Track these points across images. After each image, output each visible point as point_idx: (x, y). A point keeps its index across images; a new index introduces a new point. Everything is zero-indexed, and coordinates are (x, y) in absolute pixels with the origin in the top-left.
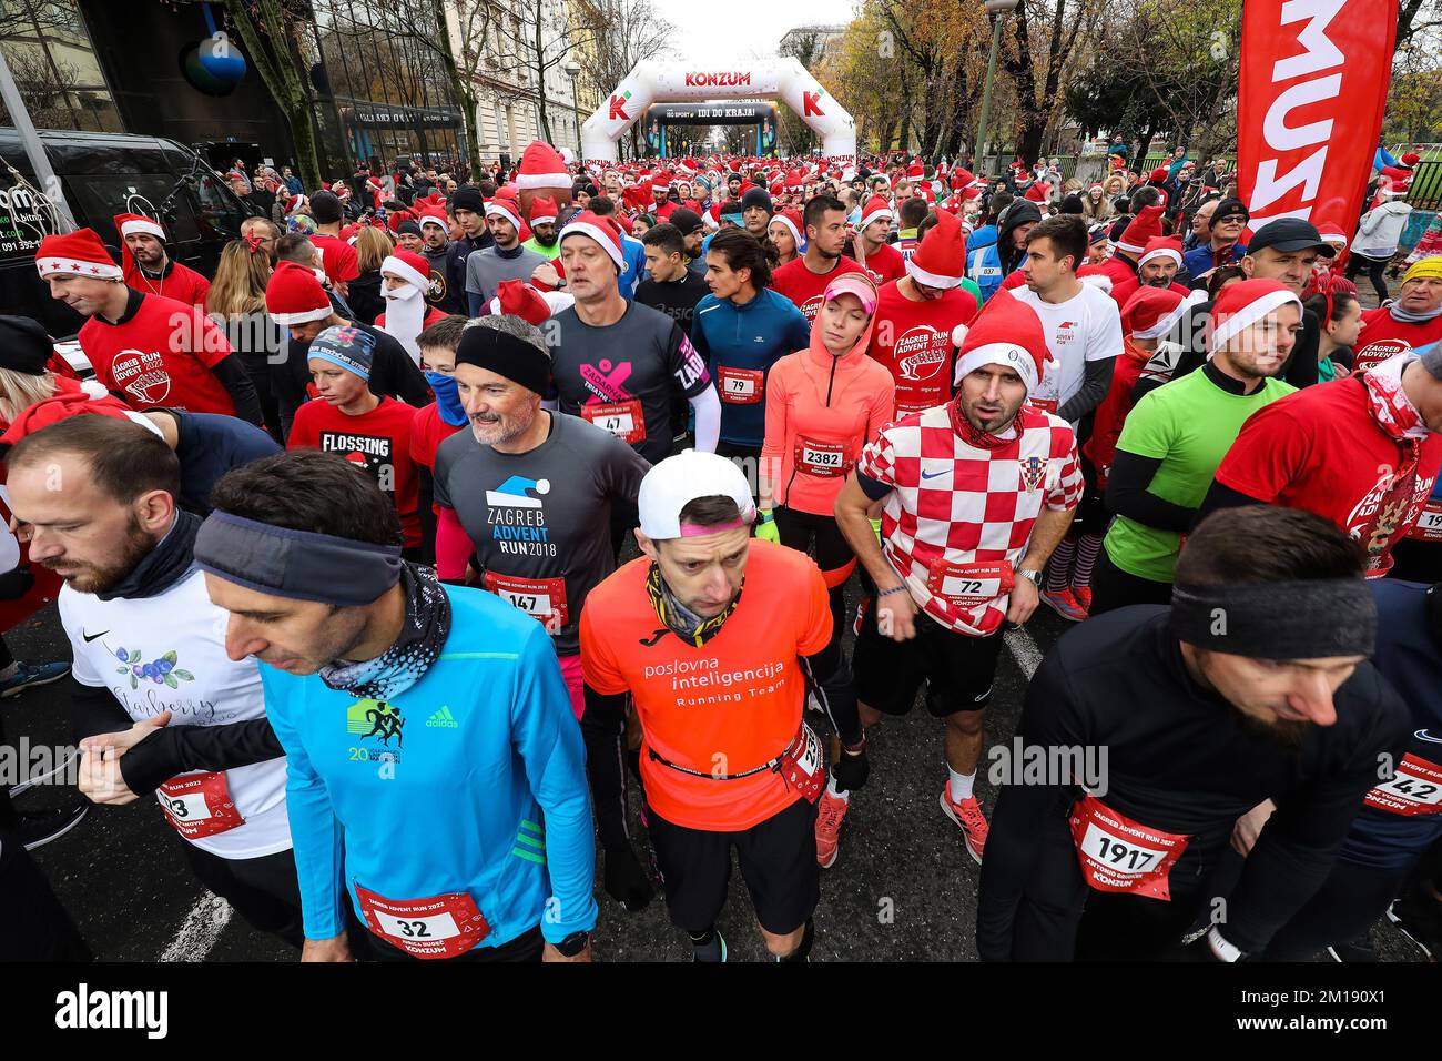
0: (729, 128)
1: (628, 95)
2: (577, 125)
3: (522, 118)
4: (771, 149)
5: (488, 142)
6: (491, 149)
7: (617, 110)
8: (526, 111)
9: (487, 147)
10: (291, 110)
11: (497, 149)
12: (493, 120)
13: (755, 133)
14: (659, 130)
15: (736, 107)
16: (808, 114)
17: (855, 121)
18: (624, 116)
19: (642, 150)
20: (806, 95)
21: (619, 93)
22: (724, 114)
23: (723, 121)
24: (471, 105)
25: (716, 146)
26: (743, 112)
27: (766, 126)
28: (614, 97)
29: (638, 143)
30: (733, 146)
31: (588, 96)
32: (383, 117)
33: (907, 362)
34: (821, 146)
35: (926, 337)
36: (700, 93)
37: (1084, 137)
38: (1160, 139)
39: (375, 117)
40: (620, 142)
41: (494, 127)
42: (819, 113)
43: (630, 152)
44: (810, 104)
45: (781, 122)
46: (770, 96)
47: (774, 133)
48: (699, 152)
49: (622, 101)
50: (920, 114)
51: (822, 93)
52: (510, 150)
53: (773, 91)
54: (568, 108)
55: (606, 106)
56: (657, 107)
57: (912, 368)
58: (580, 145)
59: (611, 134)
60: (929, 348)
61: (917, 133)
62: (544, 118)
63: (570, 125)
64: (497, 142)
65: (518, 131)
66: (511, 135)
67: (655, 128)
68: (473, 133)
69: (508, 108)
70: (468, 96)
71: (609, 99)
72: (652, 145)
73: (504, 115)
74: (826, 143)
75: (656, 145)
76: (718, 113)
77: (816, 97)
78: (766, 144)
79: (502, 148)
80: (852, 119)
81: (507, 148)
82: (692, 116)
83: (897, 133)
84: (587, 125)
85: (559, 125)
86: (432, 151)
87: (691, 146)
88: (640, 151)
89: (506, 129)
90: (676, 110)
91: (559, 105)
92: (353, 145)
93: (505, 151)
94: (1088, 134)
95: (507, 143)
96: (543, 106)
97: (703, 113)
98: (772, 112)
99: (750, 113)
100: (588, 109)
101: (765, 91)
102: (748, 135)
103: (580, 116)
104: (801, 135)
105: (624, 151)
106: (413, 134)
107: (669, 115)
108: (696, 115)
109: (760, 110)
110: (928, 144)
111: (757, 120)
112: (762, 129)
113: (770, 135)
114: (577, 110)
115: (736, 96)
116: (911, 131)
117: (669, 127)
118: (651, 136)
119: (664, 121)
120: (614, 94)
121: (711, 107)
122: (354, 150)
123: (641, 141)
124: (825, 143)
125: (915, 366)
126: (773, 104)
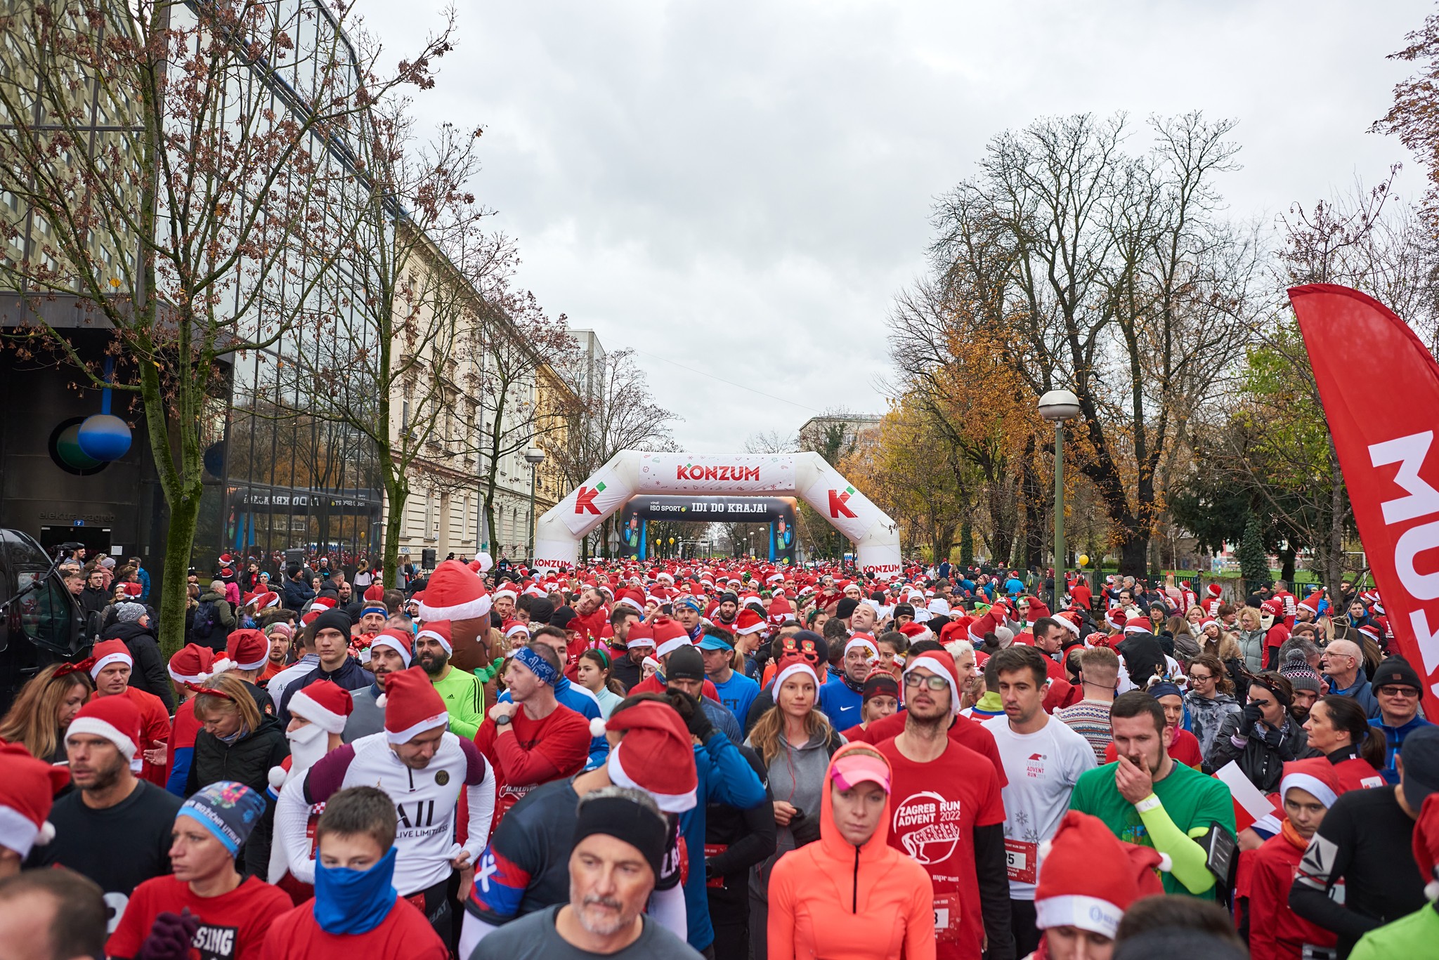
0: (733, 524)
1: (602, 487)
2: (532, 518)
3: (460, 507)
4: (790, 552)
5: (410, 533)
6: (411, 542)
7: (585, 503)
8: (466, 498)
9: (409, 539)
10: (178, 501)
11: (420, 542)
12: (422, 509)
13: (767, 532)
14: (639, 525)
15: (743, 502)
16: (835, 515)
17: (898, 524)
18: (594, 510)
19: (613, 548)
20: (832, 494)
21: (589, 484)
22: (726, 509)
23: (724, 517)
24: (399, 496)
25: (715, 544)
26: (751, 507)
27: (782, 525)
28: (584, 489)
29: (610, 540)
30: (737, 548)
31: (550, 485)
32: (280, 500)
33: (911, 838)
34: (854, 551)
35: (932, 806)
36: (695, 488)
37: (1205, 552)
38: (1306, 555)
39: (271, 500)
40: (585, 539)
41: (422, 517)
42: (849, 514)
43: (598, 548)
44: (837, 505)
45: (802, 521)
46: (787, 492)
47: (793, 533)
48: (691, 552)
49: (594, 494)
50: (984, 515)
51: (852, 492)
52: (436, 544)
53: (789, 488)
54: (522, 497)
55: (572, 498)
56: (639, 499)
57: (918, 847)
58: (531, 541)
59: (575, 530)
60: (937, 822)
61: (985, 538)
62: (489, 509)
63: (521, 517)
64: (422, 534)
65: (453, 521)
66: (441, 527)
67: (634, 522)
68: (395, 526)
69: (444, 495)
70: (397, 486)
71: (578, 490)
72: (629, 542)
73: (438, 503)
74: (861, 549)
75: (634, 542)
76: (717, 508)
77: (845, 497)
78: (782, 545)
79: (427, 541)
80: (893, 522)
81: (434, 540)
82: (683, 510)
83: (957, 537)
84: (545, 518)
85: (508, 516)
86: (333, 539)
87: (680, 544)
88: (611, 548)
89: (437, 519)
90: (663, 502)
91: (513, 493)
92: (231, 531)
93: (429, 546)
94: (1209, 548)
95: (435, 535)
96: (491, 496)
97: (699, 507)
98: (789, 509)
99: (760, 508)
100: (549, 497)
101: (778, 487)
102: (758, 534)
103: (536, 506)
104: (828, 537)
105: (590, 547)
106: (314, 519)
107: (653, 508)
108: (689, 509)
109: (773, 506)
110: (1000, 548)
111: (770, 517)
112: (776, 528)
113: (787, 535)
114: (534, 500)
115: (741, 491)
116: (976, 536)
117: (652, 522)
118: (628, 532)
119: (646, 514)
120: (583, 485)
121: (709, 502)
122: (231, 536)
123: (614, 537)
124: (859, 548)
125: (922, 845)
126: (791, 500)
